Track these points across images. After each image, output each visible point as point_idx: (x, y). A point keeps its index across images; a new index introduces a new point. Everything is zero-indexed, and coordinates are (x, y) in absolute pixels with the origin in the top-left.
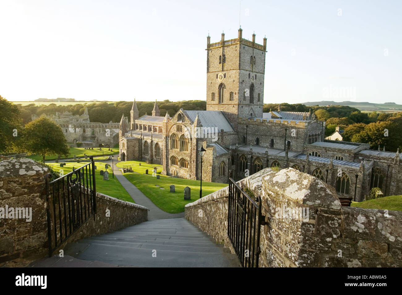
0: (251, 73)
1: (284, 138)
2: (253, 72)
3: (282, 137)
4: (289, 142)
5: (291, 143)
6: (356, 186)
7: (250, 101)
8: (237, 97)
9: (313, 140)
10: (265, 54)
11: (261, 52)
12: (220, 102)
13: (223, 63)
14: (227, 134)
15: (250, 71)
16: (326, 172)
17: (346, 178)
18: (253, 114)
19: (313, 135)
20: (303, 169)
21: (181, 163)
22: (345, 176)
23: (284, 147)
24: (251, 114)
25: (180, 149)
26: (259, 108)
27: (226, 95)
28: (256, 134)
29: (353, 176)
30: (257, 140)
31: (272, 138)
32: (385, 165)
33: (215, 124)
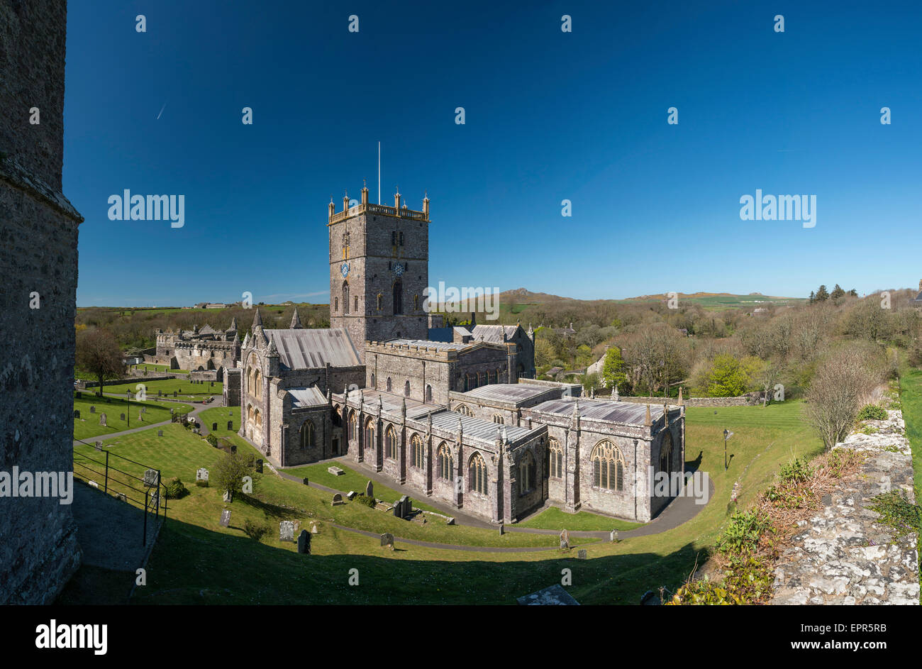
0: (394, 261)
1: (423, 380)
2: (399, 259)
3: (419, 377)
4: (429, 388)
5: (432, 389)
7: (394, 310)
8: (364, 305)
11: (418, 223)
13: (346, 247)
14: (338, 371)
15: (390, 258)
18: (403, 333)
19: (479, 373)
23: (423, 396)
24: (399, 333)
25: (256, 393)
26: (417, 321)
27: (352, 301)
28: (387, 370)
30: (389, 381)
31: (406, 378)
32: (563, 431)
33: (319, 353)
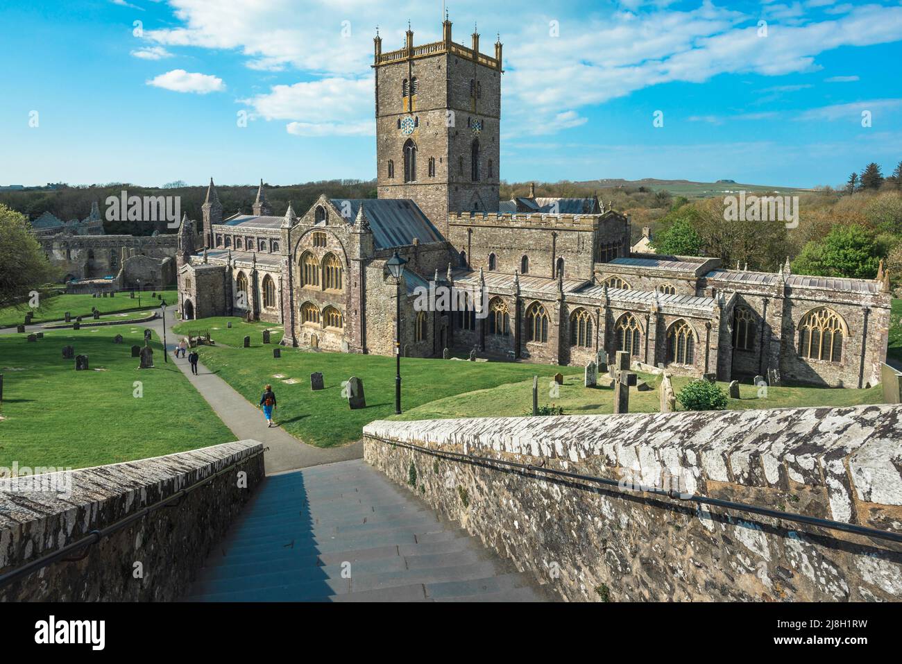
0: (474, 118)
1: (551, 253)
2: (476, 115)
3: (546, 250)
4: (561, 261)
5: (566, 263)
6: (707, 347)
7: (472, 177)
8: (446, 169)
9: (609, 255)
10: (500, 77)
11: (492, 72)
12: (407, 179)
13: (411, 96)
14: (426, 249)
15: (469, 112)
16: (646, 321)
17: (686, 330)
18: (479, 204)
19: (609, 245)
20: (595, 317)
21: (327, 317)
22: (684, 327)
23: (551, 272)
24: (476, 204)
25: (323, 285)
26: (490, 191)
27: (421, 165)
28: (490, 245)
29: (701, 327)
30: (492, 258)
31: (523, 253)
32: (758, 299)
33: (398, 228)
